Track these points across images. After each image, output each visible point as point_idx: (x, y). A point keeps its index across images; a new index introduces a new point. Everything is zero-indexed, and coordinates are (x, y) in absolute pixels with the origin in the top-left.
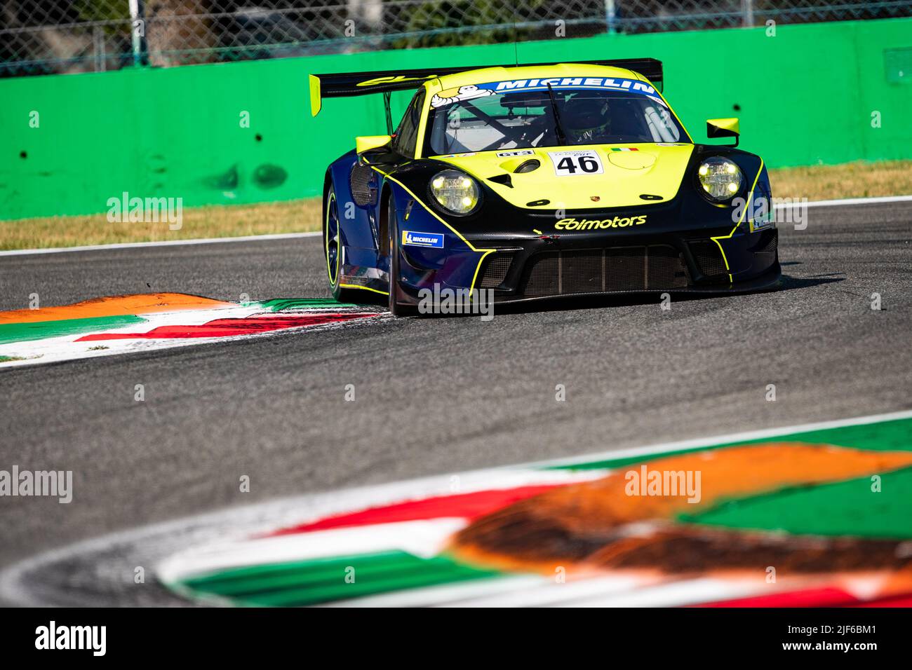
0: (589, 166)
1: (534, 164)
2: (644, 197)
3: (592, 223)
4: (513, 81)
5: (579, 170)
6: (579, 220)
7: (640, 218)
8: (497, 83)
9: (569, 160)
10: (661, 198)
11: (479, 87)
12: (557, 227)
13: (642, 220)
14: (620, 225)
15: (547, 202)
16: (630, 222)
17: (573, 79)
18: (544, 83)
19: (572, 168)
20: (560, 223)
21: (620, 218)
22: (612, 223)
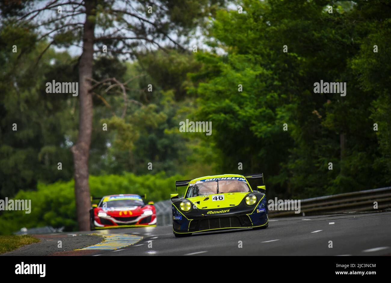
0: (221, 198)
1: (207, 199)
2: (230, 205)
3: (216, 212)
4: (209, 179)
5: (218, 199)
6: (213, 211)
7: (228, 210)
8: (205, 180)
9: (216, 197)
10: (235, 205)
11: (201, 181)
12: (207, 213)
13: (228, 211)
14: (223, 212)
15: (206, 207)
16: (225, 211)
17: (224, 178)
18: (217, 179)
19: (216, 199)
20: (208, 212)
21: (223, 210)
22: (221, 212)
